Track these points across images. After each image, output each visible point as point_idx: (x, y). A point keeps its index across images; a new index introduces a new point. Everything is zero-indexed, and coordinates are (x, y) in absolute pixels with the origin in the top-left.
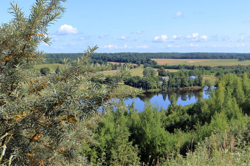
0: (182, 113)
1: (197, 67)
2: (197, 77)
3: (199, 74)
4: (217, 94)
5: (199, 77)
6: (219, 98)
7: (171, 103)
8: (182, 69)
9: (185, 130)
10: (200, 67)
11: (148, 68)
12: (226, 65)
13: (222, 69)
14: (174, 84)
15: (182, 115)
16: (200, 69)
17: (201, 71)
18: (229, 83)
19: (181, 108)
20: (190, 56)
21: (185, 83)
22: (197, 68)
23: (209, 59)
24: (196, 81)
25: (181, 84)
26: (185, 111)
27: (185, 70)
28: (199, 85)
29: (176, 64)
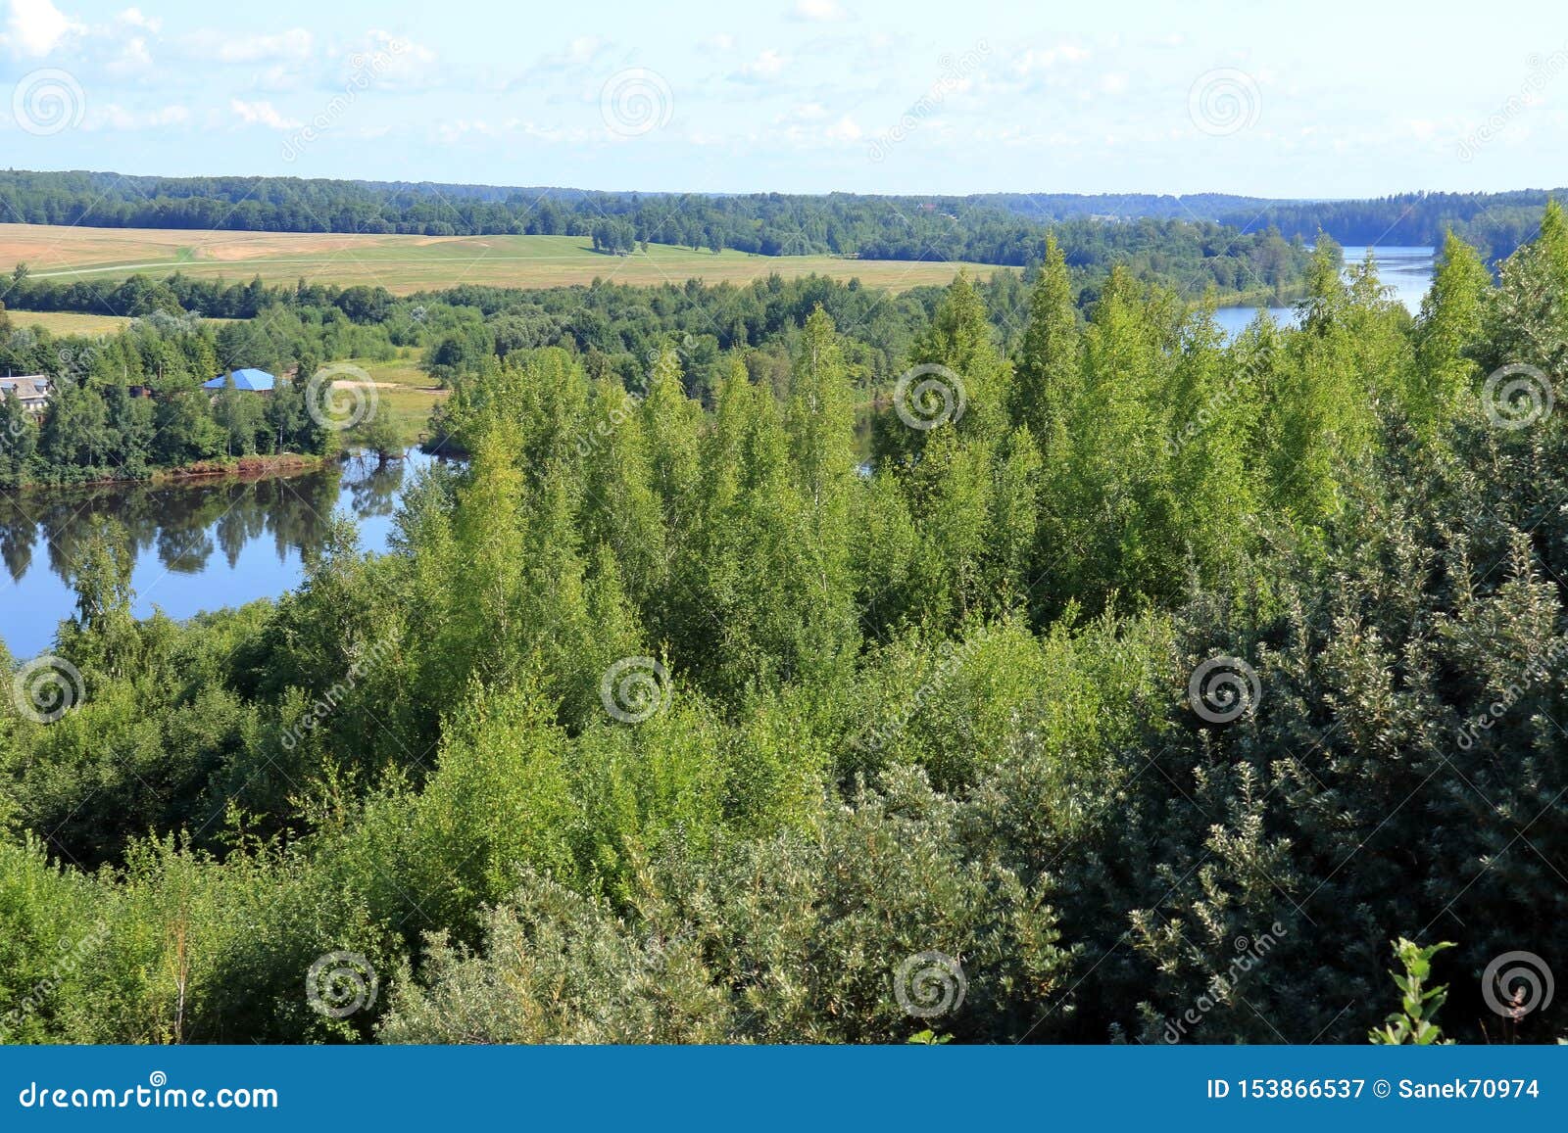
0: (178, 688)
1: (285, 299)
2: (286, 380)
3: (297, 354)
4: (463, 525)
5: (300, 376)
6: (479, 558)
7: (86, 602)
9: (221, 836)
10: (307, 296)
12: (502, 285)
13: (474, 312)
14: (99, 436)
15: (177, 705)
16: (308, 309)
17: (316, 327)
18: (553, 431)
19: (177, 644)
20: (219, 205)
21: (189, 424)
22: (279, 305)
23: (375, 230)
24: (276, 410)
25: (152, 434)
26: (209, 666)
27: (186, 323)
28: (307, 440)
29: (106, 273)
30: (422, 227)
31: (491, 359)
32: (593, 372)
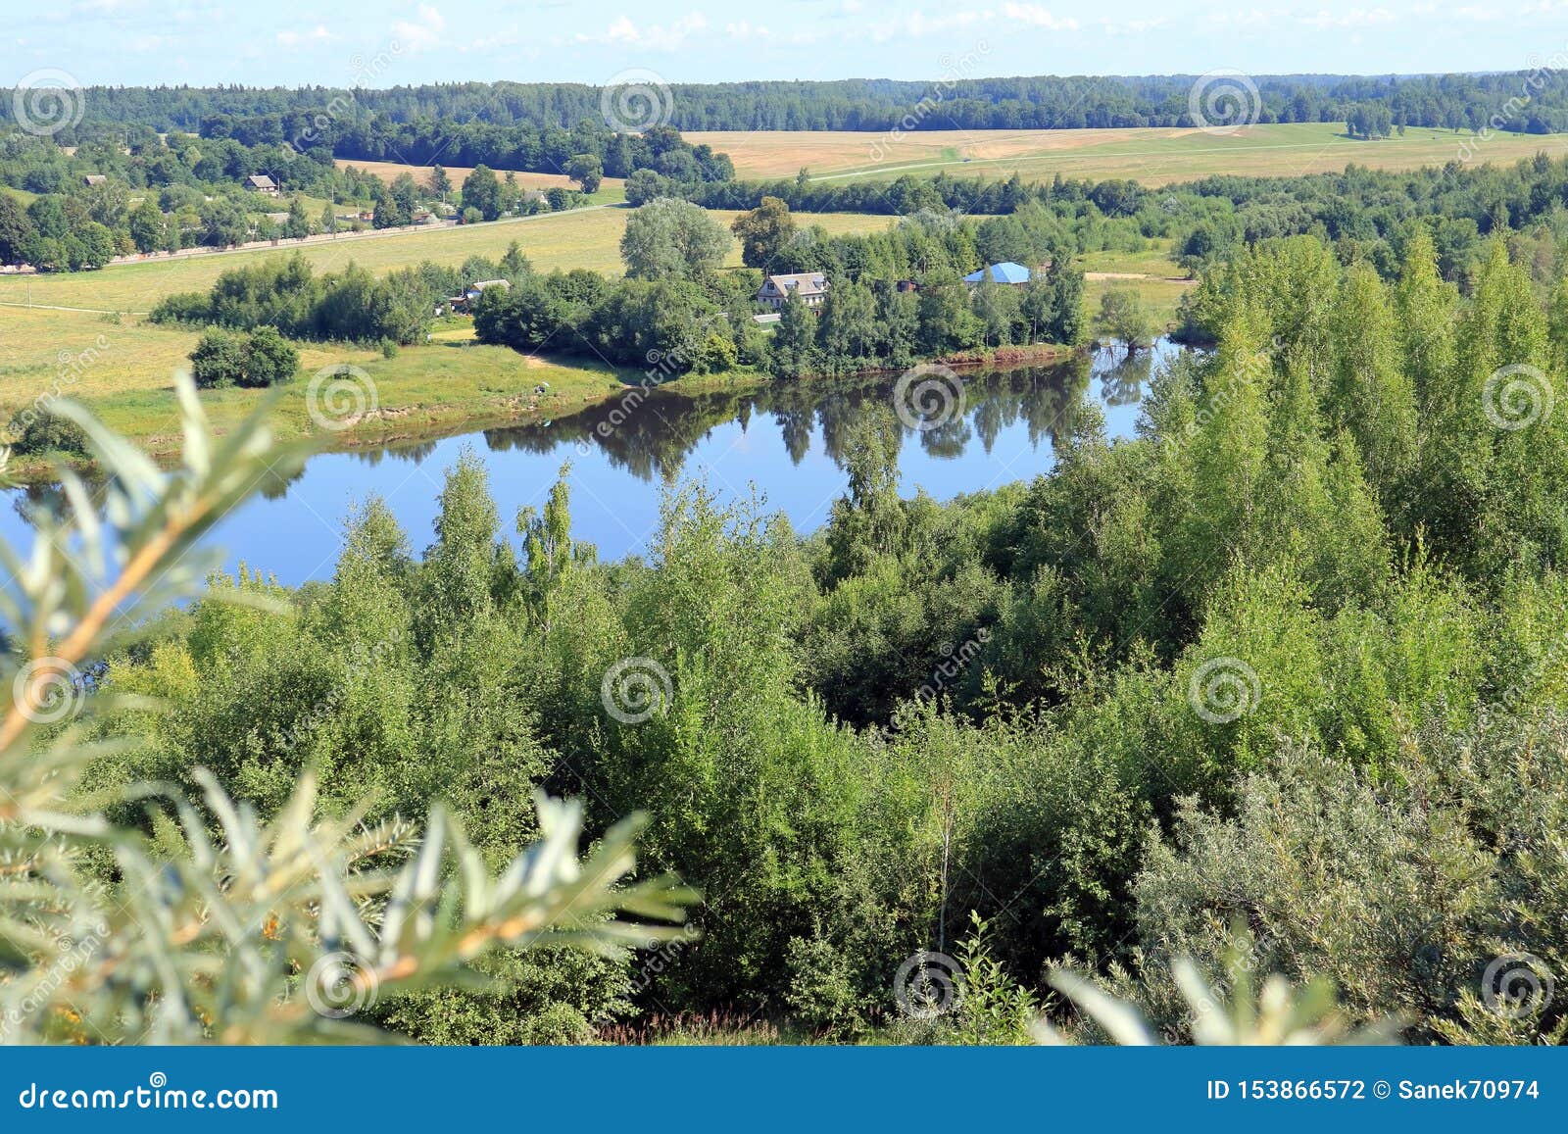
0: (939, 565)
1: (1042, 195)
2: (1041, 273)
3: (1051, 248)
5: (1054, 268)
6: (1225, 444)
7: (857, 482)
8: (926, 211)
9: (979, 702)
10: (1062, 191)
11: (660, 203)
12: (1253, 175)
13: (1224, 202)
14: (870, 329)
15: (939, 580)
16: (1063, 204)
17: (1070, 221)
18: (1304, 317)
19: (939, 523)
20: (982, 107)
21: (950, 317)
22: (1035, 201)
23: (1129, 124)
24: (1030, 302)
25: (917, 326)
26: (967, 544)
27: (950, 221)
28: (1060, 331)
29: (877, 175)
30: (1175, 119)
31: (1238, 247)
32: (1343, 259)
